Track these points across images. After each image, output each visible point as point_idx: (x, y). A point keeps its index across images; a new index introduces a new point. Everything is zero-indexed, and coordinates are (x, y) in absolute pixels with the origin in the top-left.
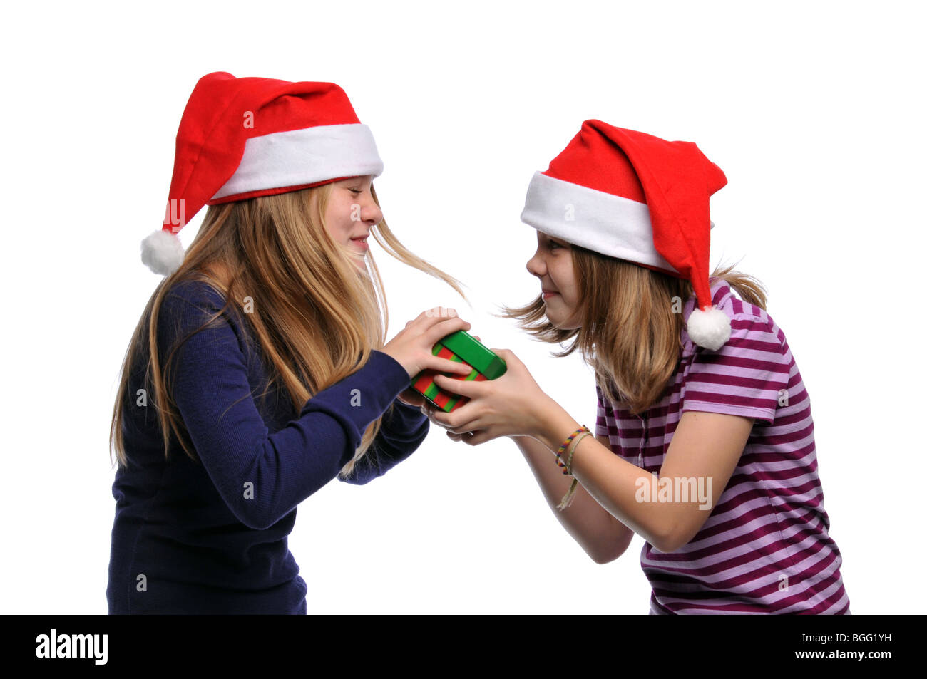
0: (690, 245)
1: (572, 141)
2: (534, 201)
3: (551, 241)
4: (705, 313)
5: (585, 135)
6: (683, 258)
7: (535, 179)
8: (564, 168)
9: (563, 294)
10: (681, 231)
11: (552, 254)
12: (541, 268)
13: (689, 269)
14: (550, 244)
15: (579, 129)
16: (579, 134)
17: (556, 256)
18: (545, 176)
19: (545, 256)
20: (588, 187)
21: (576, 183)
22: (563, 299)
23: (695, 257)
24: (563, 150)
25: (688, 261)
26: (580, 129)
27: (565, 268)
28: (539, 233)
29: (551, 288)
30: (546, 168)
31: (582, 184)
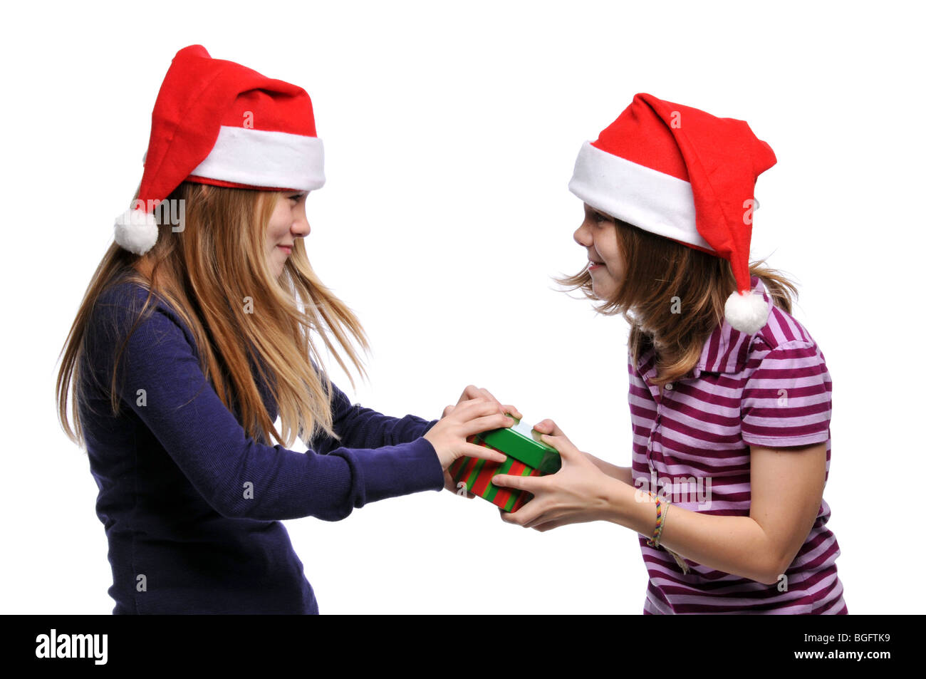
0: (731, 229)
1: (624, 113)
2: (581, 172)
3: (597, 213)
4: (741, 297)
5: (636, 109)
6: (723, 242)
7: (583, 150)
8: (613, 140)
9: (609, 267)
10: (723, 214)
11: (598, 226)
12: (588, 239)
13: (729, 253)
14: (596, 217)
15: (630, 101)
16: (630, 106)
17: (601, 229)
18: (592, 147)
19: (591, 227)
20: (633, 161)
21: (623, 157)
22: (608, 271)
23: (735, 240)
24: (613, 121)
25: (728, 245)
26: (632, 101)
27: (609, 241)
28: (585, 204)
29: (596, 260)
30: (596, 138)
31: (628, 158)
